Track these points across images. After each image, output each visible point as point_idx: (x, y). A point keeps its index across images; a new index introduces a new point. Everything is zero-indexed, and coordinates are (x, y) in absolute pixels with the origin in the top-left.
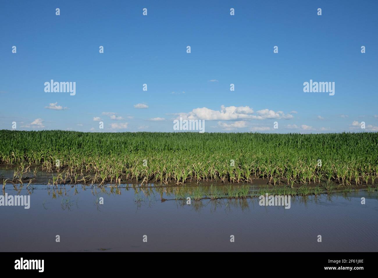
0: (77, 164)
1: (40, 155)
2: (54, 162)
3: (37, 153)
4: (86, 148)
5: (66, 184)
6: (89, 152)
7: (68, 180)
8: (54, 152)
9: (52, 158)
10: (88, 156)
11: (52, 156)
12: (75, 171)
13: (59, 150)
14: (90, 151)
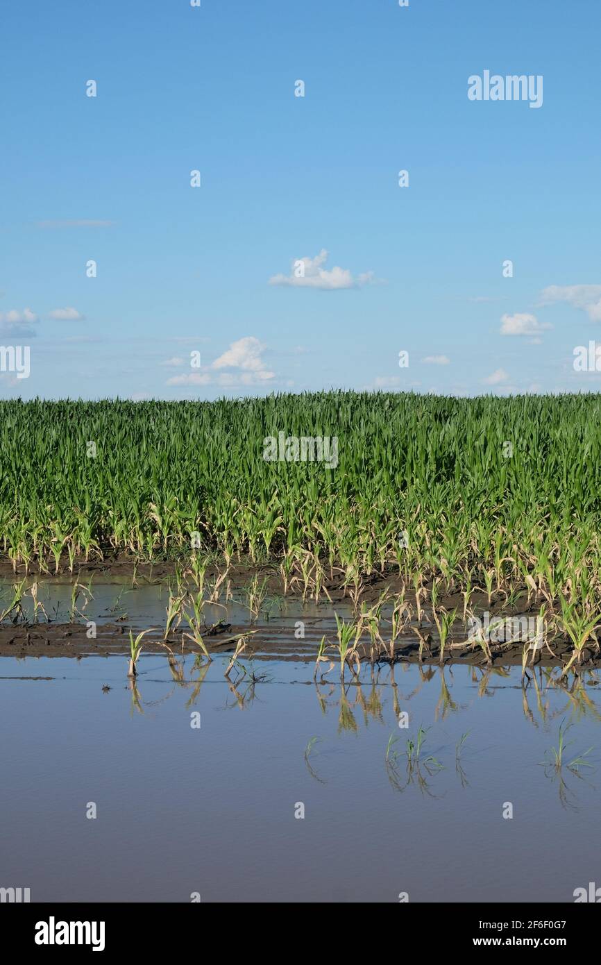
0: (443, 564)
1: (269, 515)
2: (331, 549)
3: (254, 507)
4: (475, 478)
5: (397, 661)
6: (492, 498)
7: (405, 642)
8: (329, 501)
9: (321, 530)
10: (491, 519)
11: (320, 519)
12: (434, 595)
13: (351, 493)
14: (500, 492)
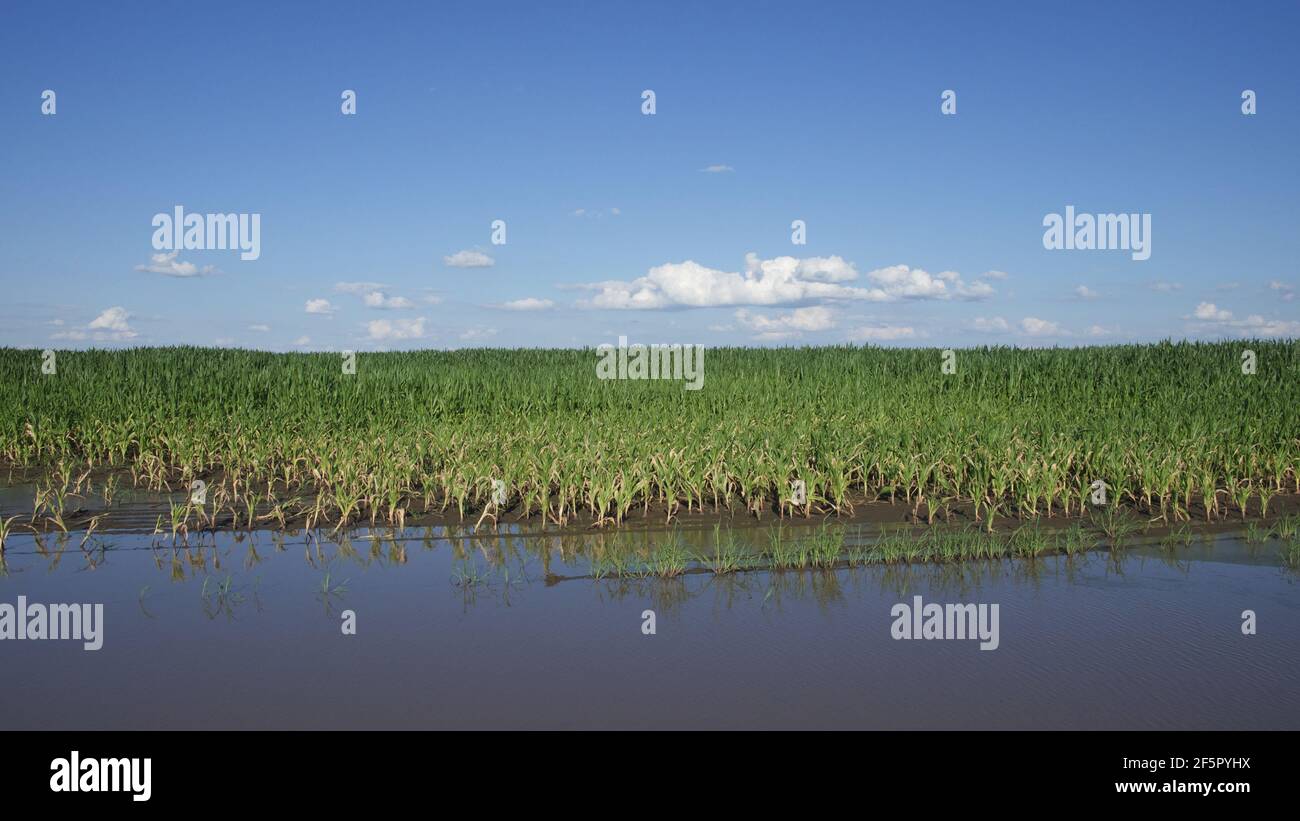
0: (255, 462)
1: (125, 432)
2: (173, 455)
3: (113, 426)
4: (282, 406)
5: (216, 530)
6: (293, 418)
7: (223, 517)
8: (173, 422)
9: (167, 442)
10: (291, 432)
11: (166, 435)
12: (248, 485)
13: (190, 415)
14: (299, 415)
